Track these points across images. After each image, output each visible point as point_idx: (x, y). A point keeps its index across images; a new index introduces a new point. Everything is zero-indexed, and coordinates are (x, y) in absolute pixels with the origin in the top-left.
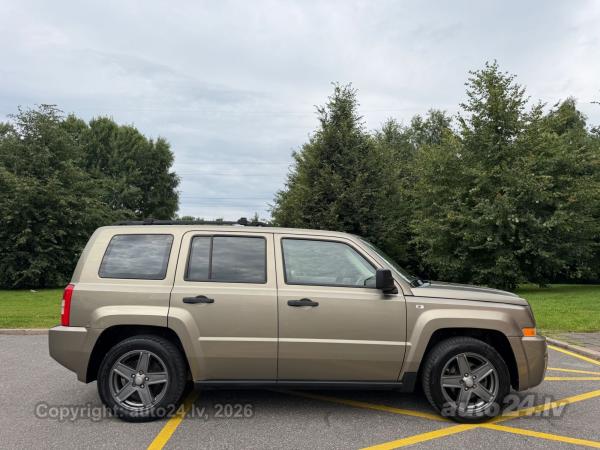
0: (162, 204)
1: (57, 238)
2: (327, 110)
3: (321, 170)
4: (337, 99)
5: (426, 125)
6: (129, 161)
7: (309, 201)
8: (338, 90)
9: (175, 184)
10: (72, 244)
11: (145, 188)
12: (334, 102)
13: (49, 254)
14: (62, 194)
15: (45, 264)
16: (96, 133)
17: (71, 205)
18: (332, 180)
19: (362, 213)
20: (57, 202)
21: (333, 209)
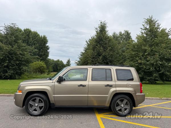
0: (44, 55)
1: (16, 64)
2: (98, 29)
3: (97, 46)
4: (101, 25)
5: (123, 34)
6: (35, 42)
7: (93, 55)
8: (101, 23)
9: (48, 49)
10: (20, 66)
11: (39, 50)
12: (100, 26)
13: (14, 69)
14: (18, 51)
15: (12, 72)
16: (25, 33)
17: (20, 54)
18: (100, 49)
19: (109, 59)
20: (16, 53)
21: (101, 58)
